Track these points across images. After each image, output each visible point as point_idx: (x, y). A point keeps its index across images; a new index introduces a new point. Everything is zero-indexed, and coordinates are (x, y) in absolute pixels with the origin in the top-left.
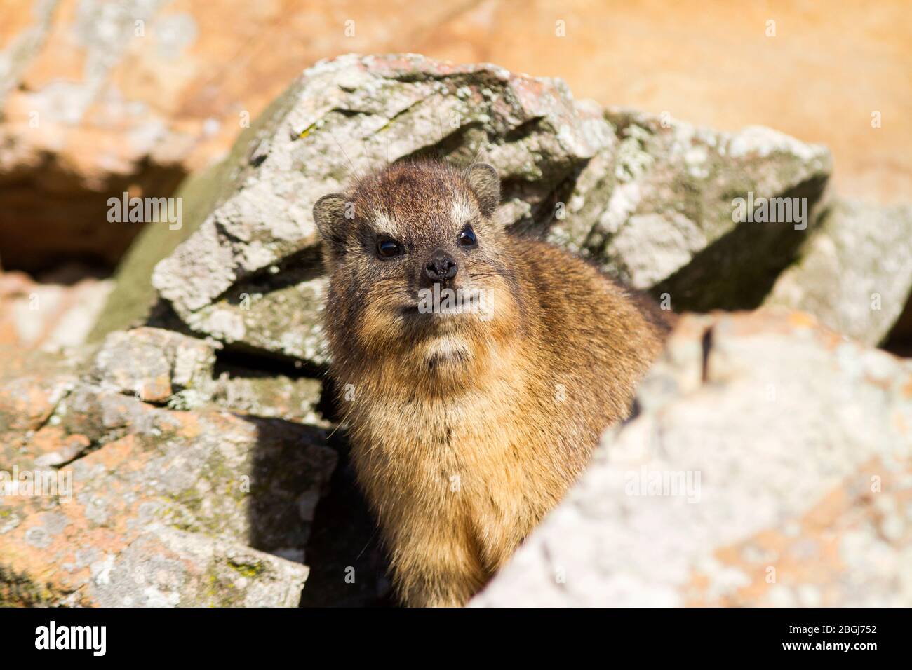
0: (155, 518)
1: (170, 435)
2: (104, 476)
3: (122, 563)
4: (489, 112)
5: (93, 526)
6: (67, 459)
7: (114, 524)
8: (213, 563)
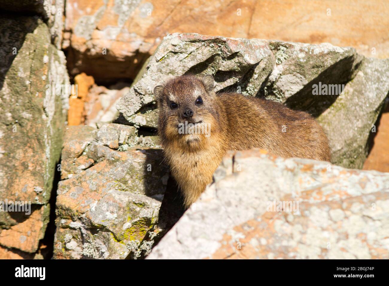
0: (112, 188)
1: (118, 160)
2: (96, 174)
3: (100, 204)
4: (221, 51)
5: (91, 191)
6: (86, 167)
7: (98, 190)
8: (128, 203)
